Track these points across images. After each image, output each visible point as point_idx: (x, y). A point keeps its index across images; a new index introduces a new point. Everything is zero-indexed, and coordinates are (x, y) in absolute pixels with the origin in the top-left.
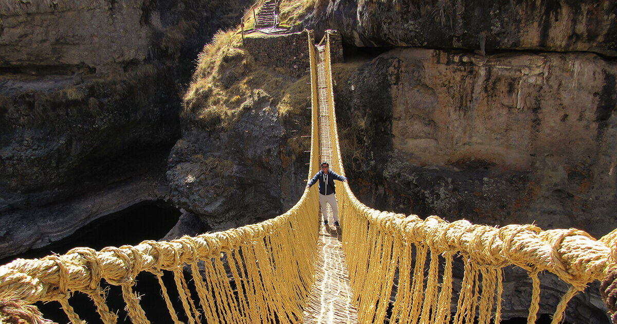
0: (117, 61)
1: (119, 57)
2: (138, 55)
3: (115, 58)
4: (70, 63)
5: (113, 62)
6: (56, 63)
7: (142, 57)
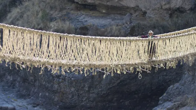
0: (164, 7)
1: (165, 5)
2: (184, 4)
3: (162, 5)
4: (129, 6)
5: (160, 8)
6: (118, 5)
7: (187, 7)
